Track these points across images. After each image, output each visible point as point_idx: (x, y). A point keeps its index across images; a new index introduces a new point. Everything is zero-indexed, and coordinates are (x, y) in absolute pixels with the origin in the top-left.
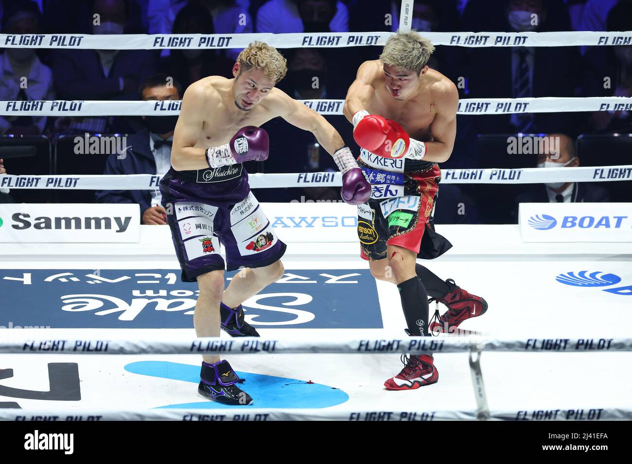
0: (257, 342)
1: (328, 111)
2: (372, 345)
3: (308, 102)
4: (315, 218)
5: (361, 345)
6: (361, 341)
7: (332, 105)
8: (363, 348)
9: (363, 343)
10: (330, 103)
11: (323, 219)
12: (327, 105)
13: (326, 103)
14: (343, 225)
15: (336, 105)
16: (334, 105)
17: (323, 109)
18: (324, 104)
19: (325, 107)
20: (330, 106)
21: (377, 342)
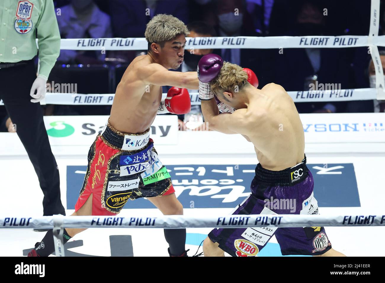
0: (267, 217)
1: (319, 44)
2: (353, 220)
3: (304, 38)
4: (309, 126)
5: (345, 220)
6: (345, 217)
7: (322, 40)
8: (347, 222)
9: (346, 218)
10: (321, 39)
11: (315, 126)
12: (318, 41)
13: (318, 39)
14: (330, 130)
15: (325, 40)
16: (323, 40)
17: (315, 43)
18: (316, 40)
19: (317, 42)
20: (320, 41)
21: (357, 217)
